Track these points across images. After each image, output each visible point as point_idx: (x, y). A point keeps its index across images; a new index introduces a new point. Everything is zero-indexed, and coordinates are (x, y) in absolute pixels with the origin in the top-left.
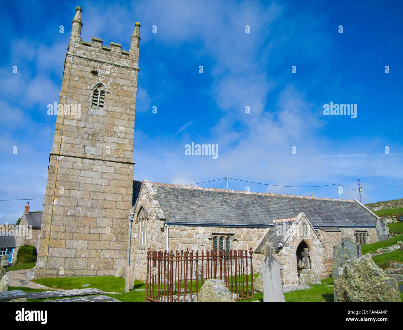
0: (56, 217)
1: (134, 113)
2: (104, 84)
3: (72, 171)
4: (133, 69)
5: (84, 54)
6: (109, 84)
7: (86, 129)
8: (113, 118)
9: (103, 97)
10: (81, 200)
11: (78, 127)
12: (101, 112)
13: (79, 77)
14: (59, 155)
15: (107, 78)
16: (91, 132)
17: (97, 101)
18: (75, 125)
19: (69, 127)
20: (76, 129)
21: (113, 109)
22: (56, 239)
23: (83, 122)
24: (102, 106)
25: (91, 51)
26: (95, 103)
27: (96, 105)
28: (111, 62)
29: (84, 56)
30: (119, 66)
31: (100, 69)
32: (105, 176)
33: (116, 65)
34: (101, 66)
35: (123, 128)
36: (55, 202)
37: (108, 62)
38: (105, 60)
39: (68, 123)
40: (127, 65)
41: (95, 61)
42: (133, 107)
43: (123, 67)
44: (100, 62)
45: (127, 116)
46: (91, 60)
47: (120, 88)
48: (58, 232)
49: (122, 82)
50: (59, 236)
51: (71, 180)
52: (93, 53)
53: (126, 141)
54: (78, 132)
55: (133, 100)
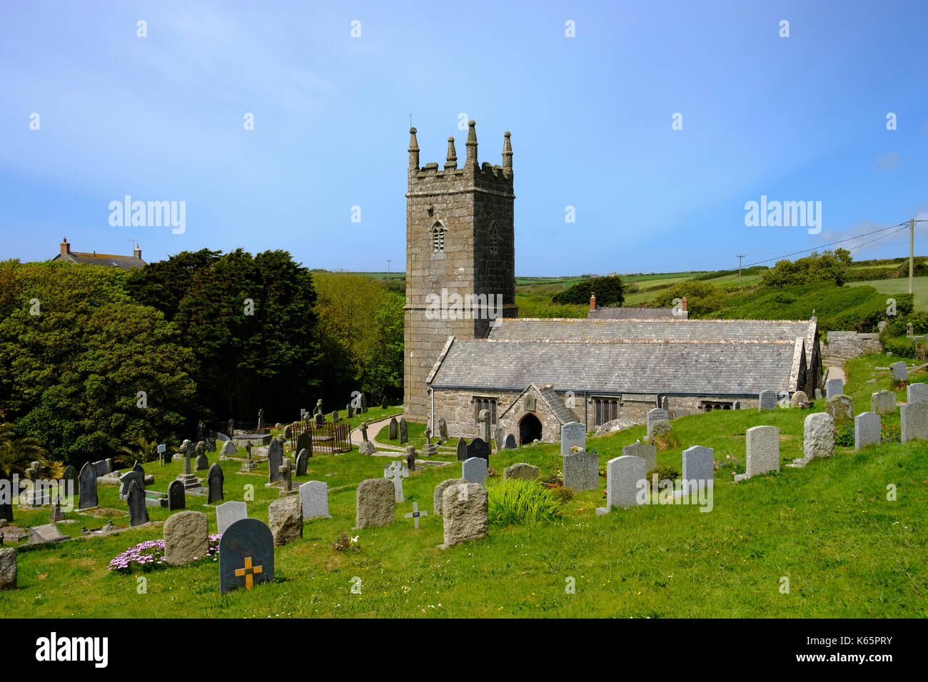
0: (414, 369)
1: (472, 249)
2: (441, 221)
3: (422, 323)
4: (468, 192)
5: (421, 190)
6: (446, 220)
7: (430, 277)
8: (452, 259)
9: (442, 237)
10: (431, 351)
11: (423, 277)
12: (441, 255)
13: (419, 220)
14: (410, 309)
15: (444, 213)
16: (434, 280)
17: (437, 243)
18: (421, 275)
19: (416, 278)
20: (421, 278)
21: (452, 249)
22: (415, 388)
23: (427, 270)
24: (442, 248)
25: (427, 183)
26: (436, 246)
27: (437, 248)
28: (445, 191)
29: (420, 193)
30: (453, 194)
31: (436, 203)
32: (449, 325)
33: (450, 194)
34: (437, 200)
35: (462, 269)
36: (412, 355)
37: (443, 191)
38: (440, 190)
39: (415, 274)
40: (462, 189)
41: (431, 196)
42: (471, 241)
43: (457, 193)
44: (435, 195)
45: (466, 254)
46: (427, 196)
47: (457, 222)
48: (416, 382)
49: (457, 213)
50: (418, 385)
51: (421, 332)
52: (429, 185)
53: (467, 284)
54: (423, 281)
55: (471, 232)
